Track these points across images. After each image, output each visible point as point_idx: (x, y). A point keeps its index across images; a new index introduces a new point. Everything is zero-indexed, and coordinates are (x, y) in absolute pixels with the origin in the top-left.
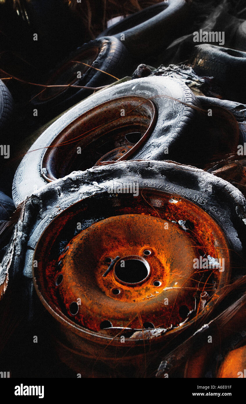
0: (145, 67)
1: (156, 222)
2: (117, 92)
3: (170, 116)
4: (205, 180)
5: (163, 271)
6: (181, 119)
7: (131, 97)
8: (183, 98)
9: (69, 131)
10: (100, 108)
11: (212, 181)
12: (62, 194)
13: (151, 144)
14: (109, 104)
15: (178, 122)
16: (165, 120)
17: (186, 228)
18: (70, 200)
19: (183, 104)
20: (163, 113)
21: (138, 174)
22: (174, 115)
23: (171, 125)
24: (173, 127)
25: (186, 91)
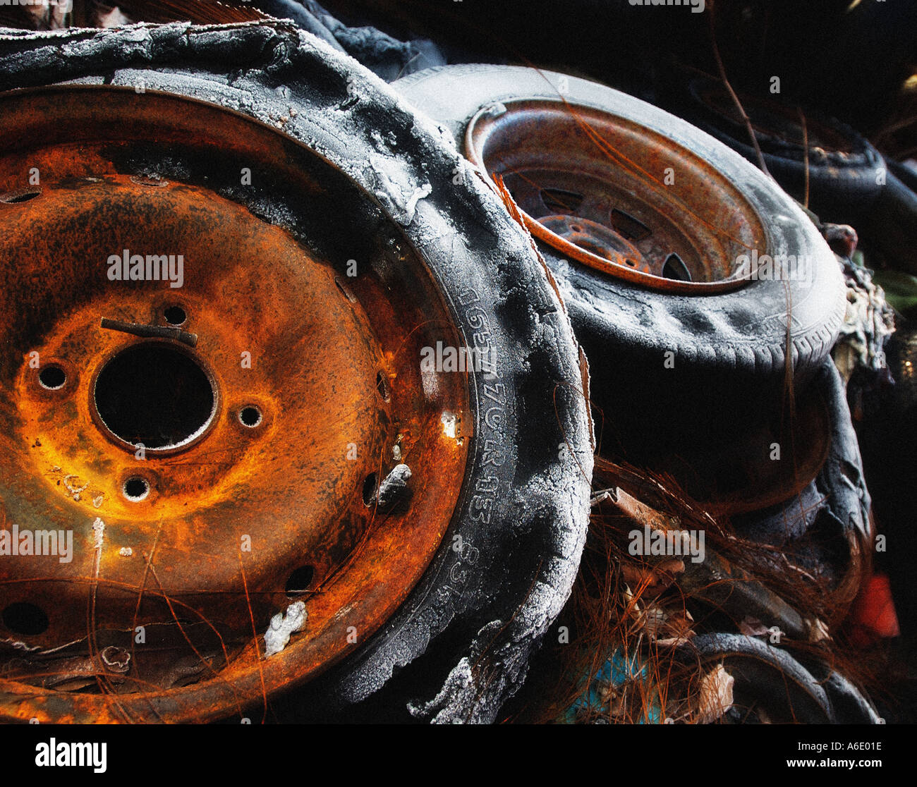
0: (852, 240)
1: (354, 402)
2: (759, 190)
3: (740, 320)
4: (555, 486)
5: (200, 487)
6: (741, 349)
7: (758, 221)
8: (802, 332)
9: (625, 131)
10: (705, 171)
11: (559, 509)
12: (348, 113)
13: (645, 304)
14: (722, 184)
15: (729, 344)
16: (727, 313)
17: (384, 496)
18: (329, 137)
19: (786, 336)
20: (744, 302)
21: (504, 294)
22: (747, 328)
23: (714, 330)
24: (711, 338)
25: (825, 330)
